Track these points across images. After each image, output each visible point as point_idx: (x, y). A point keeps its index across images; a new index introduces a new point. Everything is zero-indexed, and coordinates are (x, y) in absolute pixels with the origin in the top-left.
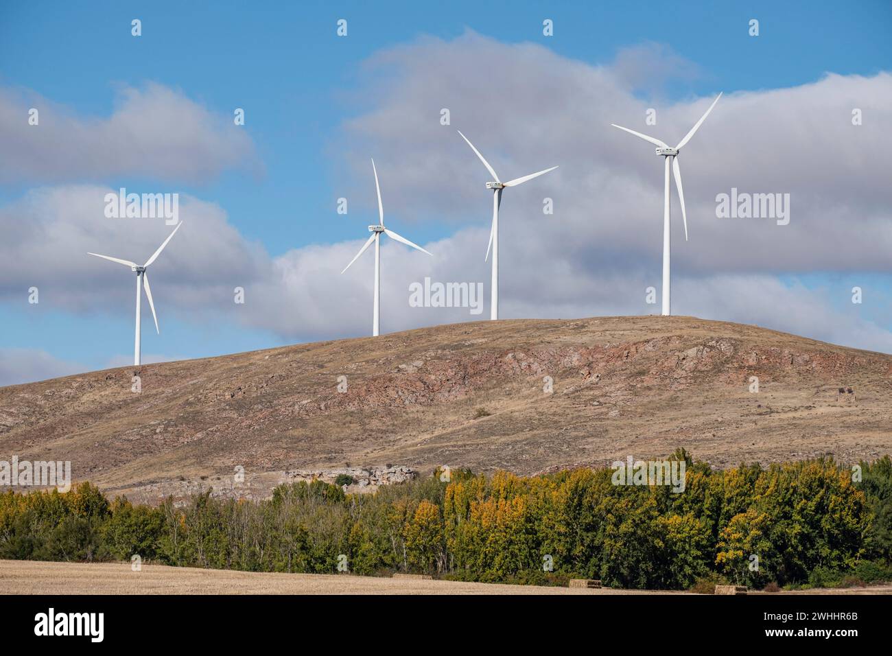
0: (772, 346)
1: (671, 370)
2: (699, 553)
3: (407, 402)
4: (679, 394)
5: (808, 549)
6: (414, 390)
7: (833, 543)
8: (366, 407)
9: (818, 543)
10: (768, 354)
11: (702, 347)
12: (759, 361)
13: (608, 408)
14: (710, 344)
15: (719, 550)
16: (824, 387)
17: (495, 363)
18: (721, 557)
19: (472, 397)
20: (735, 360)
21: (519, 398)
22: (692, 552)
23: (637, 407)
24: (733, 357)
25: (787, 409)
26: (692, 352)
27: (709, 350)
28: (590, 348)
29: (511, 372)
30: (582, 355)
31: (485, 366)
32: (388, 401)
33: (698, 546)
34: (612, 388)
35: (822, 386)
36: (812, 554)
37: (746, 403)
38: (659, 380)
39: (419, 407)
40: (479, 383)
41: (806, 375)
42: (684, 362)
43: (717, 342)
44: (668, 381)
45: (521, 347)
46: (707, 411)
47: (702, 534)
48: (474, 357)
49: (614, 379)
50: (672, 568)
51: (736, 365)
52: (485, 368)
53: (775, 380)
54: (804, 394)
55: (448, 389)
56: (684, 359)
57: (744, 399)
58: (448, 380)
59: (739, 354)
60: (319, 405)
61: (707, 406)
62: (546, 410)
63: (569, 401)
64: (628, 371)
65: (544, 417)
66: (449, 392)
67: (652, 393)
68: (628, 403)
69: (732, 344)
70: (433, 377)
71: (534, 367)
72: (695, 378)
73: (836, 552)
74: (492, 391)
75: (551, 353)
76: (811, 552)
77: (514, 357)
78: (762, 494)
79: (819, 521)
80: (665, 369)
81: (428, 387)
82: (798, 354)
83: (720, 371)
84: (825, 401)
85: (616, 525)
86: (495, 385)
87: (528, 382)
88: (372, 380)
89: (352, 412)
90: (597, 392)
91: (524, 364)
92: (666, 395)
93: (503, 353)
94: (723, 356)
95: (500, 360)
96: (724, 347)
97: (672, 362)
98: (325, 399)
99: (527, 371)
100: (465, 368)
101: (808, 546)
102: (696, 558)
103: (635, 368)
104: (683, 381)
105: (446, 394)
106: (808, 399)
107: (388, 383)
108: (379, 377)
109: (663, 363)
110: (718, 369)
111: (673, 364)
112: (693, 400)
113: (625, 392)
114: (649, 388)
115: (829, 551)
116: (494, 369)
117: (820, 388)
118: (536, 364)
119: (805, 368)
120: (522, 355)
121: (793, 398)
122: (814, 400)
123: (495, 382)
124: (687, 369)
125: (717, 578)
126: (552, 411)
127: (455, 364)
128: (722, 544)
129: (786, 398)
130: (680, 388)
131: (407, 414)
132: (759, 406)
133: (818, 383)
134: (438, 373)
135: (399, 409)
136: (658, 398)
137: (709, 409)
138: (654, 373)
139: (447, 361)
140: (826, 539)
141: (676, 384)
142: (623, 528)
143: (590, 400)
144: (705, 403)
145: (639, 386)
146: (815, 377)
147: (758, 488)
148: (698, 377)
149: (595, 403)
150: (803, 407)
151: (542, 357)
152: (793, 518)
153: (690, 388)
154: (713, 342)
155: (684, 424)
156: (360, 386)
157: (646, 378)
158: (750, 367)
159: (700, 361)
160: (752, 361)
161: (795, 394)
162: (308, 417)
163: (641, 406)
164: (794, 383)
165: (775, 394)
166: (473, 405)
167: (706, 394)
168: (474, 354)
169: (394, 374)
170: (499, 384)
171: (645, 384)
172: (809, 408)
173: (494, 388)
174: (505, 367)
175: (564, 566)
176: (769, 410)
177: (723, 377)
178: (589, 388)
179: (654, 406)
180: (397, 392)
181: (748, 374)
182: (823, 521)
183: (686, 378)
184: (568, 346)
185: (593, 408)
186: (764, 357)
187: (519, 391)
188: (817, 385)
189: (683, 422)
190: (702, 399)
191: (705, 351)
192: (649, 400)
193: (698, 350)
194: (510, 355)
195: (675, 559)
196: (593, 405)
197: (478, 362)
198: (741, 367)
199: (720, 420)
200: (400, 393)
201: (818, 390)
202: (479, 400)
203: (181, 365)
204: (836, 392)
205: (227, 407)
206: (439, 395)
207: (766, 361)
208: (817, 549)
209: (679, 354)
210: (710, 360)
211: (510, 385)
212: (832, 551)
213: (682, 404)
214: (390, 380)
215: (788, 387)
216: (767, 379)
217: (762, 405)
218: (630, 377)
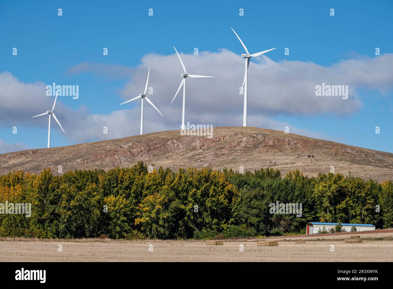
0: (281, 137)
1: (235, 147)
2: (125, 219)
3: (122, 161)
4: (236, 157)
5: (198, 218)
6: (126, 156)
7: (214, 214)
8: (104, 163)
9: (204, 214)
10: (279, 140)
11: (249, 137)
12: (274, 143)
13: (204, 163)
14: (254, 135)
15: (136, 217)
16: (302, 155)
17: (164, 144)
18: (137, 221)
19: (151, 159)
20: (264, 143)
21: (171, 160)
22: (121, 218)
23: (216, 162)
24: (263, 141)
25: (283, 164)
26: (245, 139)
27: (252, 138)
28: (205, 138)
29: (170, 149)
30: (201, 142)
31: (159, 146)
32: (114, 160)
33: (125, 215)
34: (208, 155)
35: (301, 154)
36: (200, 221)
37: (265, 161)
38: (228, 151)
39: (127, 163)
40: (155, 153)
41: (295, 149)
42: (241, 143)
43: (257, 135)
44: (233, 151)
45: (176, 138)
46: (247, 165)
47: (127, 208)
48: (154, 142)
49: (210, 151)
50: (110, 227)
51: (264, 145)
52: (159, 147)
53: (280, 151)
54: (292, 158)
55: (141, 155)
56: (241, 142)
57: (265, 159)
58: (141, 151)
59: (266, 140)
60: (84, 162)
61: (248, 162)
62: (177, 164)
63: (188, 160)
64: (216, 147)
65: (175, 167)
66: (141, 156)
67: (224, 156)
68: (213, 161)
69: (263, 136)
70: (135, 150)
71: (180, 146)
72: (245, 150)
73: (215, 220)
74: (160, 156)
75: (188, 140)
76: (200, 220)
77: (172, 142)
78: (169, 185)
79: (205, 201)
80: (232, 146)
81: (132, 154)
82: (292, 140)
83: (256, 147)
84: (301, 161)
85: (68, 201)
86: (162, 154)
87: (177, 153)
88: (109, 151)
89: (98, 165)
90: (201, 156)
91: (176, 145)
92: (231, 158)
93: (167, 141)
94: (258, 141)
95: (165, 143)
96: (259, 137)
97: (235, 144)
98: (87, 159)
99: (177, 148)
100: (150, 146)
101: (198, 216)
102: (123, 221)
103: (220, 146)
104: (239, 151)
105: (140, 158)
106: (294, 160)
107: (115, 153)
108: (112, 150)
109: (231, 144)
110: (255, 146)
111: (236, 144)
112: (242, 160)
113: (213, 156)
114: (224, 155)
115: (211, 219)
116: (162, 147)
117: (300, 155)
118: (181, 145)
119: (294, 146)
120: (175, 141)
121: (287, 159)
122: (296, 160)
123: (162, 152)
124: (242, 146)
125: (137, 234)
126: (180, 164)
127: (146, 145)
128: (139, 213)
129: (284, 159)
130: (238, 154)
131: (121, 166)
132: (271, 162)
133: (300, 153)
134: (137, 148)
135: (118, 164)
136: (227, 158)
137: (249, 163)
138: (227, 148)
139: (142, 143)
140: (209, 212)
141: (236, 153)
142: (73, 203)
143: (197, 159)
144: (247, 161)
145: (219, 153)
146: (298, 150)
147: (167, 181)
148: (246, 150)
149: (199, 161)
150: (290, 163)
151: (184, 142)
152: (188, 200)
153: (242, 155)
154: (255, 135)
155: (235, 170)
156: (103, 154)
157: (223, 150)
158: (270, 146)
159: (248, 142)
160: (271, 143)
161: (288, 157)
162: (78, 167)
163: (219, 162)
164: (289, 153)
165: (279, 158)
166: (151, 162)
167: (248, 157)
168: (154, 141)
169: (119, 149)
170: (164, 154)
171: (222, 153)
172: (293, 163)
173: (161, 155)
174: (167, 146)
175: (38, 225)
176: (275, 164)
177: (257, 150)
178: (198, 155)
179: (224, 162)
180: (119, 156)
181: (269, 149)
182: (207, 201)
183: (241, 150)
184: (196, 138)
185: (198, 163)
186: (276, 142)
187: (172, 156)
188: (299, 154)
189: (235, 169)
190: (246, 159)
191: (250, 139)
192: (222, 160)
193: (247, 138)
194: (170, 141)
195: (111, 222)
196: (198, 162)
197: (156, 144)
198: (266, 146)
199: (251, 168)
200: (120, 157)
201: (299, 156)
202: (154, 160)
203: (52, 149)
204: (307, 157)
205: (52, 164)
206: (137, 158)
207: (277, 143)
208: (204, 218)
209: (239, 140)
210: (253, 143)
211: (168, 154)
212: (213, 219)
213: (237, 161)
214: (116, 152)
215: (286, 154)
216: (277, 151)
217: (272, 162)
218: (216, 150)
